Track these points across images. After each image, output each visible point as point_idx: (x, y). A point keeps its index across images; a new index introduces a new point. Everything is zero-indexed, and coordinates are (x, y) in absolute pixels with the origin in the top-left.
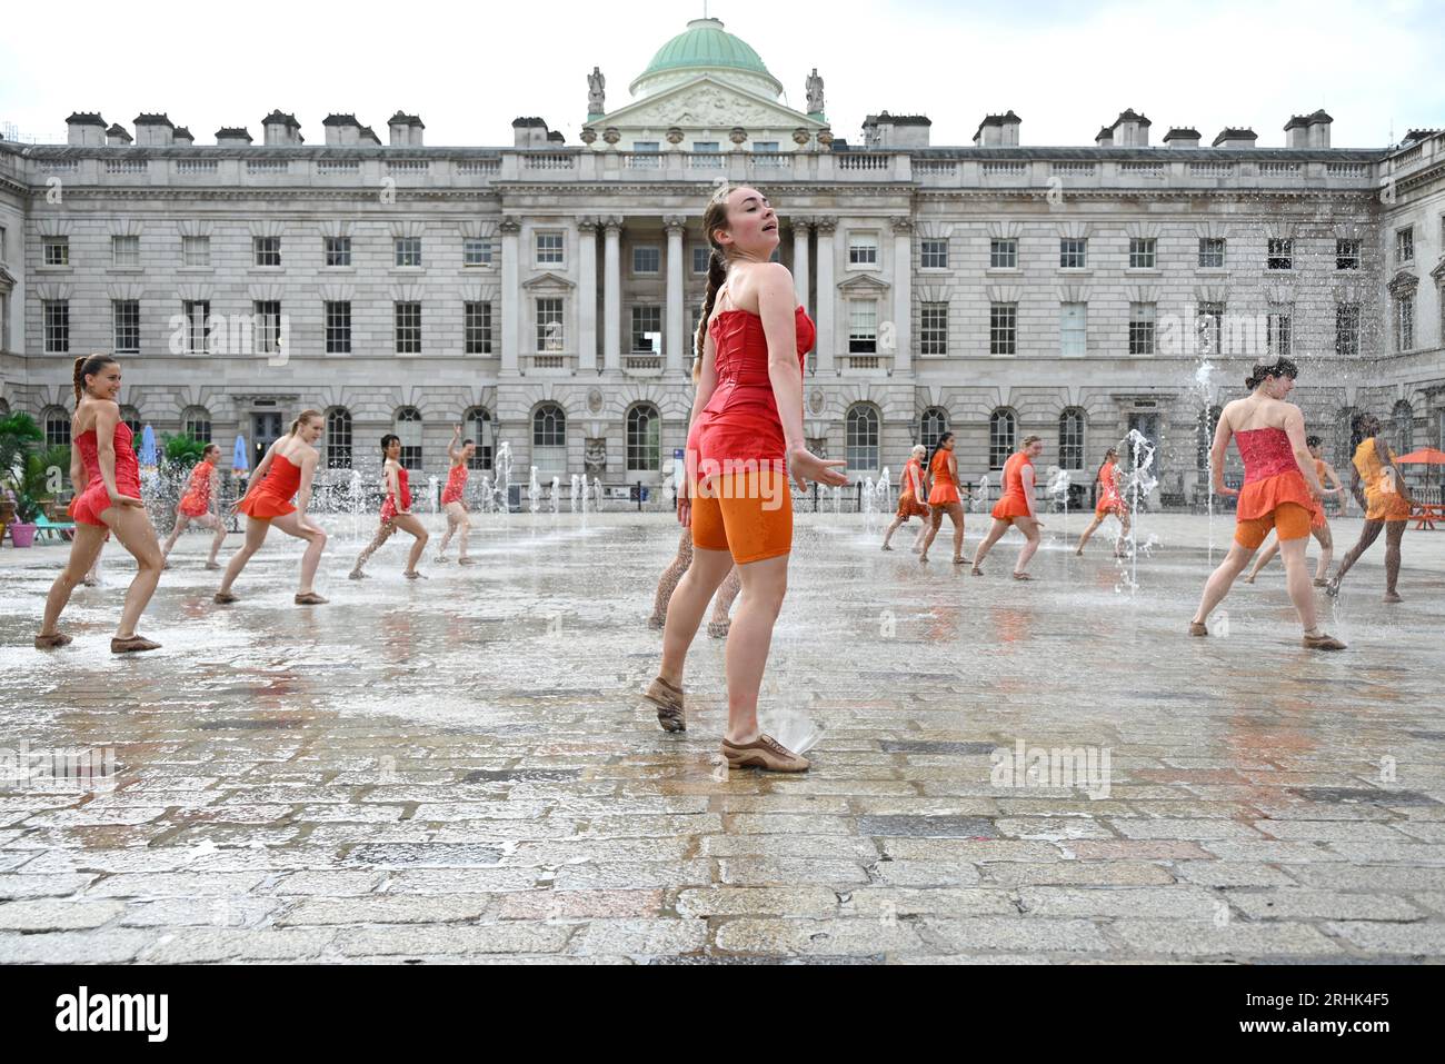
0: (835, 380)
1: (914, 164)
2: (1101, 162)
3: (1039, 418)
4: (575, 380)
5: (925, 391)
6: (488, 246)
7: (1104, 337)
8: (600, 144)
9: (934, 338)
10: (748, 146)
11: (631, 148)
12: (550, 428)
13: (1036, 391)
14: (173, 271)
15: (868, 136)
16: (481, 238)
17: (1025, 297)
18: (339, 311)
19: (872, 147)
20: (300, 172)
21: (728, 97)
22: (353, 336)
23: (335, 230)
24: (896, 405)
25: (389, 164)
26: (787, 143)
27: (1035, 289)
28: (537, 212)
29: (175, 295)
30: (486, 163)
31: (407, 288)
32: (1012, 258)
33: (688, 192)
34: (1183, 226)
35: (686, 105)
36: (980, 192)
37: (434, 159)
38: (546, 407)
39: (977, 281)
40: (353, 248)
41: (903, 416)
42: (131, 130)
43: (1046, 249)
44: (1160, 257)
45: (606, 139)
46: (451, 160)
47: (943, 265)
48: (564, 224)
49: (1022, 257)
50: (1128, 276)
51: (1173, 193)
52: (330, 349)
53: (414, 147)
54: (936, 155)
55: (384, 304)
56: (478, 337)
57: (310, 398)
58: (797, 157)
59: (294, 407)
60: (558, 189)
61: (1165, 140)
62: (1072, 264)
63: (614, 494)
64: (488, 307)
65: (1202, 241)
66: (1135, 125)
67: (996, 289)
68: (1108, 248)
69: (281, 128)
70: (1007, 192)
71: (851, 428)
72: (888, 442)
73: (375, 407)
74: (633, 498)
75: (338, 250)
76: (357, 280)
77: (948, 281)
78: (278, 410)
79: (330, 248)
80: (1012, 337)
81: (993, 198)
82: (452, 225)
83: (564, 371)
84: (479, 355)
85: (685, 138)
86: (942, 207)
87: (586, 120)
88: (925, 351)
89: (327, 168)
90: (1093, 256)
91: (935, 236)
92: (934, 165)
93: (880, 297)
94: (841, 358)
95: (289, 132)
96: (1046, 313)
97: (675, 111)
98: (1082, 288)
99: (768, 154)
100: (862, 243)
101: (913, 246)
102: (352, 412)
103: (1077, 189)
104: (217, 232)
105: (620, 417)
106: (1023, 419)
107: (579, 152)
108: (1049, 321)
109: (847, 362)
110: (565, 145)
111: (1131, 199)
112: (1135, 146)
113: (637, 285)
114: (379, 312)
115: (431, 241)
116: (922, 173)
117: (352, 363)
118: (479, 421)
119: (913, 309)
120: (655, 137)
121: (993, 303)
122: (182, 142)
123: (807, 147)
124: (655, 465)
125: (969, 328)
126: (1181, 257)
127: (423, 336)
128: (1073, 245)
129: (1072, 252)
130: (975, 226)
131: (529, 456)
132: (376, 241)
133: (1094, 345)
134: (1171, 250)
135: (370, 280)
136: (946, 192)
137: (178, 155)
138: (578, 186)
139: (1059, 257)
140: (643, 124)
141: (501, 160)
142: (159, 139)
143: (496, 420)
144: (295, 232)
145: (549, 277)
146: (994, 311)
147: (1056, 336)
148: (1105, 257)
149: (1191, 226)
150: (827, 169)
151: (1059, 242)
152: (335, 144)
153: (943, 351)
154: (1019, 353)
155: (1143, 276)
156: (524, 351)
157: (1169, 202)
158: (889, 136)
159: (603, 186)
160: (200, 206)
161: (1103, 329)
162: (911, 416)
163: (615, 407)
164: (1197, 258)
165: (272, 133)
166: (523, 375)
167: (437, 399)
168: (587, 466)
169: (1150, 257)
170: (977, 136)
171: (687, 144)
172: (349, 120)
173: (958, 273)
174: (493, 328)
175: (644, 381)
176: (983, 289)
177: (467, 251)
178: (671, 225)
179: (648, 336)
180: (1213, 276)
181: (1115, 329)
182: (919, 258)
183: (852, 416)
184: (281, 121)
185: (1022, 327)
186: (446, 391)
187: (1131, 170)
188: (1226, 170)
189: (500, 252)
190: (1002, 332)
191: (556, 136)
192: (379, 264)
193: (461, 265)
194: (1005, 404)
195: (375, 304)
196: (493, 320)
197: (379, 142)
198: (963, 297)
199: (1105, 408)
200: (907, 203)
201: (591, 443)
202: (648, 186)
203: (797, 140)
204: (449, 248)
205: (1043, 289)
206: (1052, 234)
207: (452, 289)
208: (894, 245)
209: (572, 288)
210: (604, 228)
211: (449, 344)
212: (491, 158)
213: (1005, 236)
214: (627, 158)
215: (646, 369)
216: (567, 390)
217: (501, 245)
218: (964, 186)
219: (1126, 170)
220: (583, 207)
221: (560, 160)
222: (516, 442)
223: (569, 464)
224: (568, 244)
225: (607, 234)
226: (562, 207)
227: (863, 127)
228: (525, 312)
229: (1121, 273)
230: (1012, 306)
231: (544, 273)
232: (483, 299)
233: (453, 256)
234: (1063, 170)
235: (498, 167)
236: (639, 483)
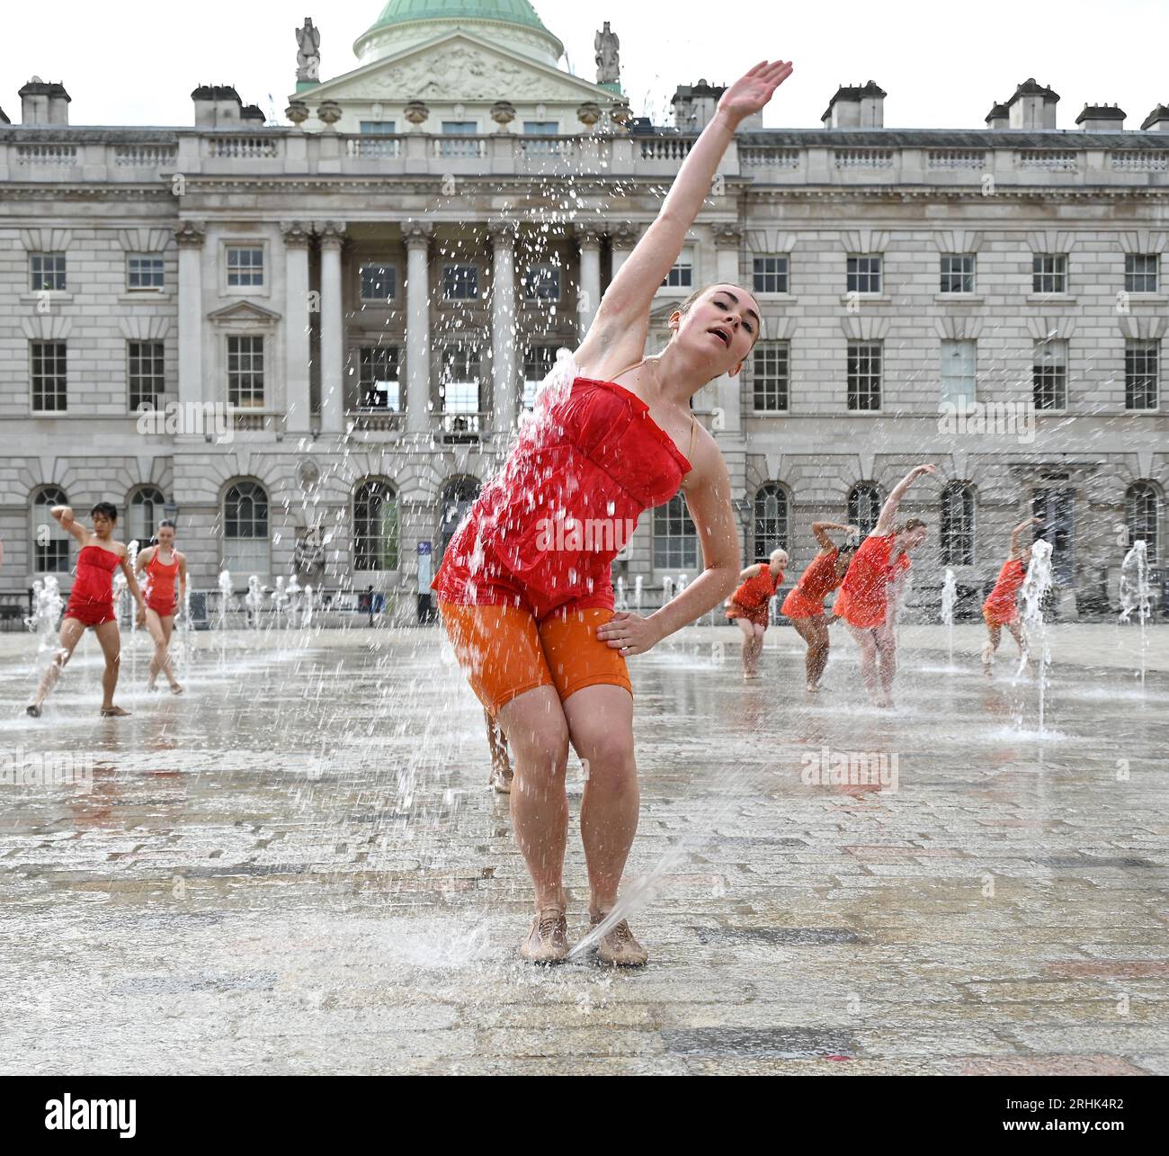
1: (742, 152)
2: (993, 151)
4: (282, 448)
5: (759, 461)
6: (159, 264)
7: (999, 386)
8: (313, 124)
9: (771, 388)
10: (516, 127)
11: (357, 130)
12: (246, 514)
13: (910, 460)
15: (680, 114)
16: (149, 252)
17: (893, 333)
19: (686, 128)
21: (489, 60)
25: (21, 150)
26: (569, 124)
27: (908, 322)
28: (227, 216)
30: (157, 149)
31: (46, 322)
32: (875, 280)
34: (1103, 236)
35: (431, 70)
36: (832, 191)
37: (83, 144)
38: (241, 485)
39: (827, 311)
44: (1074, 279)
45: (322, 117)
46: (108, 145)
47: (782, 289)
48: (265, 233)
49: (889, 279)
50: (1030, 303)
51: (1090, 192)
53: (57, 126)
54: (772, 139)
55: (15, 343)
56: (147, 387)
58: (584, 143)
60: (257, 185)
61: (1079, 121)
62: (956, 288)
63: (336, 602)
64: (160, 348)
65: (1128, 257)
66: (1039, 101)
67: (854, 321)
68: (1003, 267)
70: (867, 190)
74: (361, 609)
77: (790, 311)
80: (876, 387)
81: (849, 198)
82: (110, 234)
83: (266, 435)
85: (430, 115)
86: (781, 211)
87: (293, 91)
88: (759, 406)
90: (983, 278)
91: (772, 250)
92: (769, 154)
96: (921, 354)
97: (416, 79)
98: (970, 321)
99: (544, 139)
101: (742, 263)
103: (961, 186)
107: (284, 135)
108: (926, 364)
110: (266, 124)
111: (1034, 200)
112: (1039, 128)
113: (365, 315)
114: (8, 354)
115: (81, 256)
116: (753, 165)
118: (149, 504)
120: (389, 115)
121: (850, 340)
123: (597, 128)
124: (392, 563)
125: (818, 375)
126: (1101, 278)
127: (70, 387)
128: (956, 262)
129: (956, 273)
130: (825, 236)
131: (218, 551)
133: (986, 396)
134: (1087, 268)
136: (786, 191)
138: (283, 180)
139: (938, 279)
140: (372, 96)
141: (177, 145)
143: (172, 502)
145: (244, 306)
146: (852, 351)
147: (936, 386)
148: (999, 279)
149: (1114, 236)
150: (625, 157)
151: (937, 257)
153: (783, 405)
154: (886, 408)
155: (1051, 303)
159: (318, 181)
161: (997, 375)
162: (741, 494)
163: (337, 483)
164: (1122, 279)
166: (209, 440)
167: (90, 474)
168: (299, 565)
169: (1060, 279)
170: (828, 115)
171: (433, 124)
173: (803, 300)
174: (167, 376)
175: (377, 448)
176: (836, 321)
177: (130, 270)
178: (411, 235)
179: (381, 386)
180: (1143, 303)
181: (1014, 375)
182: (750, 279)
185: (890, 373)
186: (101, 463)
187: (1034, 161)
188: (1160, 162)
189: (177, 272)
190: (864, 380)
191: (253, 112)
192: (7, 288)
193: (122, 289)
194: (867, 477)
195: (4, 343)
196: (167, 365)
198: (809, 332)
199: (1002, 482)
200: (733, 205)
201: (304, 534)
202: (380, 180)
203: (583, 119)
204: (104, 266)
205: (918, 321)
206: (929, 248)
207: (109, 322)
208: (716, 263)
209: (277, 321)
210: (320, 238)
211: (106, 399)
212: (162, 142)
213: (865, 250)
214: (350, 143)
215: (379, 432)
216: (270, 461)
217: (177, 261)
218: (810, 181)
219: (1027, 161)
220: (290, 209)
221: (259, 144)
222: (200, 533)
223: (272, 563)
224: (270, 261)
225: (323, 247)
226: (262, 210)
227: (673, 102)
228: (211, 354)
229: (1022, 300)
230: (876, 345)
231: (237, 300)
232: (153, 336)
233: (110, 277)
234: (942, 161)
235: (172, 154)
236: (371, 587)
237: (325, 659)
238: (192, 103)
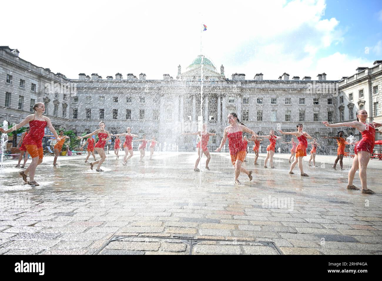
1: (242, 83)
2: (279, 83)
6: (158, 99)
7: (280, 118)
8: (180, 79)
9: (246, 117)
10: (209, 80)
11: (186, 80)
13: (266, 128)
14: (97, 103)
16: (156, 97)
18: (129, 111)
20: (123, 85)
21: (205, 70)
22: (131, 116)
23: (128, 96)
25: (139, 83)
27: (266, 108)
29: (98, 108)
30: (158, 83)
31: (142, 107)
32: (261, 102)
34: (296, 96)
35: (197, 72)
36: (255, 89)
37: (148, 83)
39: (254, 106)
40: (132, 99)
42: (91, 76)
43: (268, 100)
44: (292, 102)
46: (151, 82)
47: (247, 103)
48: (173, 95)
49: (264, 102)
51: (294, 89)
52: (127, 119)
53: (144, 80)
54: (246, 81)
55: (137, 110)
56: (156, 116)
58: (218, 82)
61: (292, 79)
62: (274, 103)
65: (300, 99)
66: (286, 76)
67: (258, 108)
68: (281, 100)
70: (260, 89)
75: (129, 100)
76: (132, 105)
77: (249, 106)
79: (127, 99)
80: (262, 118)
82: (151, 95)
85: (196, 78)
86: (247, 92)
87: (177, 75)
88: (244, 120)
89: (128, 84)
90: (278, 102)
91: (246, 97)
92: (246, 84)
93: (235, 109)
95: (120, 77)
97: (195, 73)
98: (276, 108)
99: (213, 81)
100: (231, 98)
101: (242, 99)
103: (274, 88)
104: (106, 96)
107: (176, 81)
108: (269, 114)
111: (285, 90)
112: (286, 80)
115: (147, 98)
116: (243, 85)
117: (131, 121)
118: (155, 133)
119: (242, 112)
120: (191, 78)
122: (100, 79)
123: (220, 80)
125: (253, 116)
126: (296, 102)
127: (145, 116)
128: (274, 99)
129: (273, 101)
130: (254, 96)
132: (136, 98)
133: (278, 119)
134: (294, 100)
135: (135, 105)
136: (248, 89)
137: (99, 81)
139: (271, 102)
140: (188, 75)
141: (161, 82)
142: (96, 78)
143: (158, 133)
144: (121, 96)
146: (258, 112)
147: (270, 118)
148: (280, 102)
149: (298, 96)
150: (224, 84)
151: (271, 99)
152: (129, 79)
153: (248, 120)
154: (263, 121)
155: (288, 106)
157: (293, 91)
158: (237, 78)
160: (103, 91)
161: (280, 116)
164: (299, 102)
165: (117, 77)
166: (164, 124)
169: (290, 102)
170: (254, 78)
172: (132, 75)
173: (251, 105)
174: (158, 115)
176: (255, 108)
178: (194, 95)
179: (189, 117)
180: (302, 106)
181: (282, 116)
182: (243, 102)
184: (119, 75)
185: (264, 116)
186: (149, 127)
188: (305, 85)
190: (260, 117)
191: (172, 78)
192: (137, 102)
193: (153, 102)
194: (260, 131)
196: (158, 113)
197: (137, 79)
198: (252, 109)
200: (240, 91)
203: (218, 79)
204: (150, 99)
206: (269, 97)
207: (150, 107)
208: (238, 99)
211: (150, 118)
213: (260, 97)
218: (252, 87)
219: (284, 85)
221: (172, 82)
224: (173, 99)
225: (181, 97)
227: (232, 76)
229: (283, 105)
230: (262, 111)
234: (271, 84)
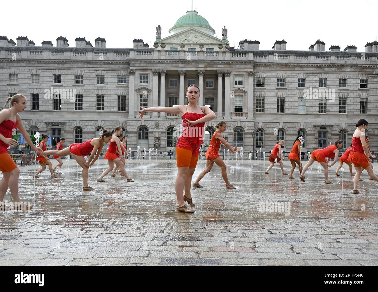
0: (230, 120)
1: (254, 55)
2: (310, 56)
3: (292, 132)
4: (151, 119)
5: (257, 124)
6: (125, 78)
7: (311, 108)
8: (159, 48)
9: (260, 107)
10: (204, 49)
11: (169, 49)
12: (143, 134)
13: (291, 124)
14: (28, 85)
15: (240, 47)
16: (123, 76)
17: (287, 96)
18: (79, 97)
19: (242, 50)
20: (68, 55)
21: (199, 35)
22: (83, 105)
23: (78, 73)
24: (249, 128)
25: (95, 53)
26: (216, 49)
27: (290, 93)
28: (140, 68)
29: (28, 92)
30: (125, 53)
31: (100, 91)
32: (283, 84)
33: (186, 63)
34: (334, 75)
35: (186, 37)
36: (274, 64)
37: (109, 52)
38: (142, 127)
39: (273, 91)
40: (84, 78)
41: (251, 131)
43: (294, 81)
44: (328, 84)
45: (161, 47)
46: (114, 52)
48: (148, 72)
49: (287, 84)
51: (331, 65)
52: (76, 109)
53: (103, 48)
54: (261, 53)
55: (93, 95)
56: (122, 105)
57: (69, 124)
58: (219, 53)
59: (64, 126)
60: (147, 61)
61: (330, 49)
62: (302, 86)
63: (163, 154)
64: (125, 97)
65: (340, 80)
66: (321, 45)
67: (279, 93)
68: (312, 81)
69: (62, 42)
70: (282, 64)
71: (235, 134)
72: (246, 139)
73: (90, 127)
74: (168, 155)
75: (79, 79)
76: (85, 88)
77: (264, 91)
78: (59, 128)
79: (77, 78)
80: (283, 108)
81: (278, 66)
82: (114, 72)
83: (148, 116)
84: (122, 111)
85: (185, 47)
86: (263, 68)
87: (155, 41)
88: (257, 111)
89: (76, 54)
90: (307, 83)
91: (261, 77)
92: (260, 56)
93: (244, 95)
94: (232, 113)
95: (64, 43)
96: (293, 100)
97: (182, 38)
99: (210, 52)
100: (239, 79)
101: (254, 80)
102: (82, 128)
103: (303, 63)
104: (42, 73)
105: (165, 130)
106: (287, 132)
107: (153, 50)
108: (295, 103)
109: (234, 114)
110: (149, 48)
111: (319, 66)
112: (321, 51)
113: (170, 91)
114: (91, 98)
115: (108, 76)
116: (257, 58)
117: (83, 113)
119: (254, 99)
120: (176, 46)
121: (278, 97)
122: (31, 45)
123: (222, 50)
125: (271, 105)
126: (334, 84)
127: (105, 105)
128: (302, 80)
129: (302, 83)
130: (272, 74)
131: (137, 142)
132: (90, 76)
133: (308, 110)
134: (331, 82)
135: (89, 88)
136: (264, 64)
137: (30, 49)
138: (153, 60)
139: (297, 84)
140: (173, 42)
141: (130, 52)
142: (24, 44)
143: (127, 131)
144: (66, 73)
145: (144, 88)
146: (278, 100)
147: (297, 108)
148: (311, 84)
149: (337, 75)
150: (228, 57)
151: (297, 79)
152: (79, 47)
153: (263, 111)
154: (286, 112)
156: (136, 110)
157: (330, 67)
158: (247, 47)
159: (160, 61)
160: (37, 65)
161: (311, 105)
162: (253, 131)
163: (163, 127)
164: (339, 84)
165: (59, 43)
166: (135, 117)
167: (109, 124)
168: (155, 145)
169: (325, 84)
170: (273, 47)
171: (186, 48)
172: (83, 39)
173: (267, 88)
174: (126, 103)
175: (172, 119)
176: (275, 93)
177: (118, 80)
178: (181, 73)
180: (343, 90)
181: (314, 105)
182: (256, 84)
183: (235, 131)
184: (62, 39)
185: (286, 105)
186: (111, 122)
187: (319, 58)
188: (347, 58)
189: (129, 80)
190: (281, 106)
191: (146, 45)
192: (91, 83)
193: (117, 84)
194: (281, 128)
195: (90, 95)
196: (126, 101)
197: (92, 46)
198: (269, 95)
199: (311, 129)
200: (252, 67)
201: (156, 138)
202: (174, 61)
203: (219, 48)
204: (113, 79)
205: (293, 93)
206: (295, 77)
207: (114, 91)
208: (248, 80)
209: (151, 91)
210: (160, 73)
211: (113, 108)
212: (126, 52)
213: (281, 77)
214: (168, 52)
215: (173, 116)
216: (149, 122)
217: (129, 78)
218: (269, 62)
219: (318, 58)
220: (154, 67)
221: (147, 53)
222: (133, 138)
223: (149, 145)
224: (149, 78)
225: (161, 75)
226: (148, 67)
227: (239, 44)
228: (136, 99)
230: (283, 98)
231: (142, 86)
232: (123, 94)
233: (114, 81)
234: (299, 58)
235: (128, 54)
236: (170, 150)
237: (159, 166)
238: (133, 43)
